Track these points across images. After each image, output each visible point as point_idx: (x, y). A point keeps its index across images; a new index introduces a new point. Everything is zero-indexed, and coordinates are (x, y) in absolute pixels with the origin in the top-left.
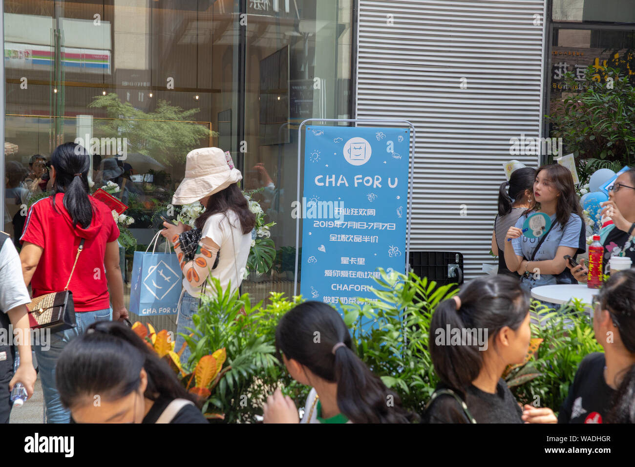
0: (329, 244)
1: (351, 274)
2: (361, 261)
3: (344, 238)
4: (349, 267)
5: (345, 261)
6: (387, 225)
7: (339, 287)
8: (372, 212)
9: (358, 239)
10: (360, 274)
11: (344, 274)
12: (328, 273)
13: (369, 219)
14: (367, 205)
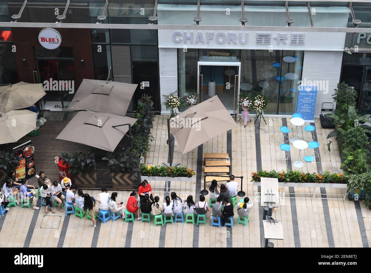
0: (302, 103)
1: (306, 107)
2: (308, 105)
3: (305, 102)
4: (306, 106)
5: (305, 105)
6: (313, 100)
7: (308, 109)
8: (310, 98)
9: (307, 102)
10: (307, 107)
11: (305, 107)
12: (302, 107)
13: (309, 99)
14: (309, 97)
